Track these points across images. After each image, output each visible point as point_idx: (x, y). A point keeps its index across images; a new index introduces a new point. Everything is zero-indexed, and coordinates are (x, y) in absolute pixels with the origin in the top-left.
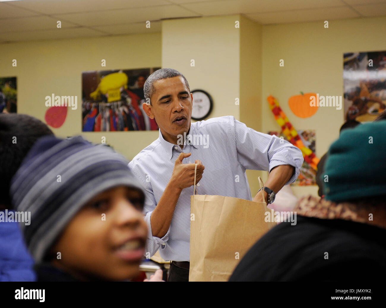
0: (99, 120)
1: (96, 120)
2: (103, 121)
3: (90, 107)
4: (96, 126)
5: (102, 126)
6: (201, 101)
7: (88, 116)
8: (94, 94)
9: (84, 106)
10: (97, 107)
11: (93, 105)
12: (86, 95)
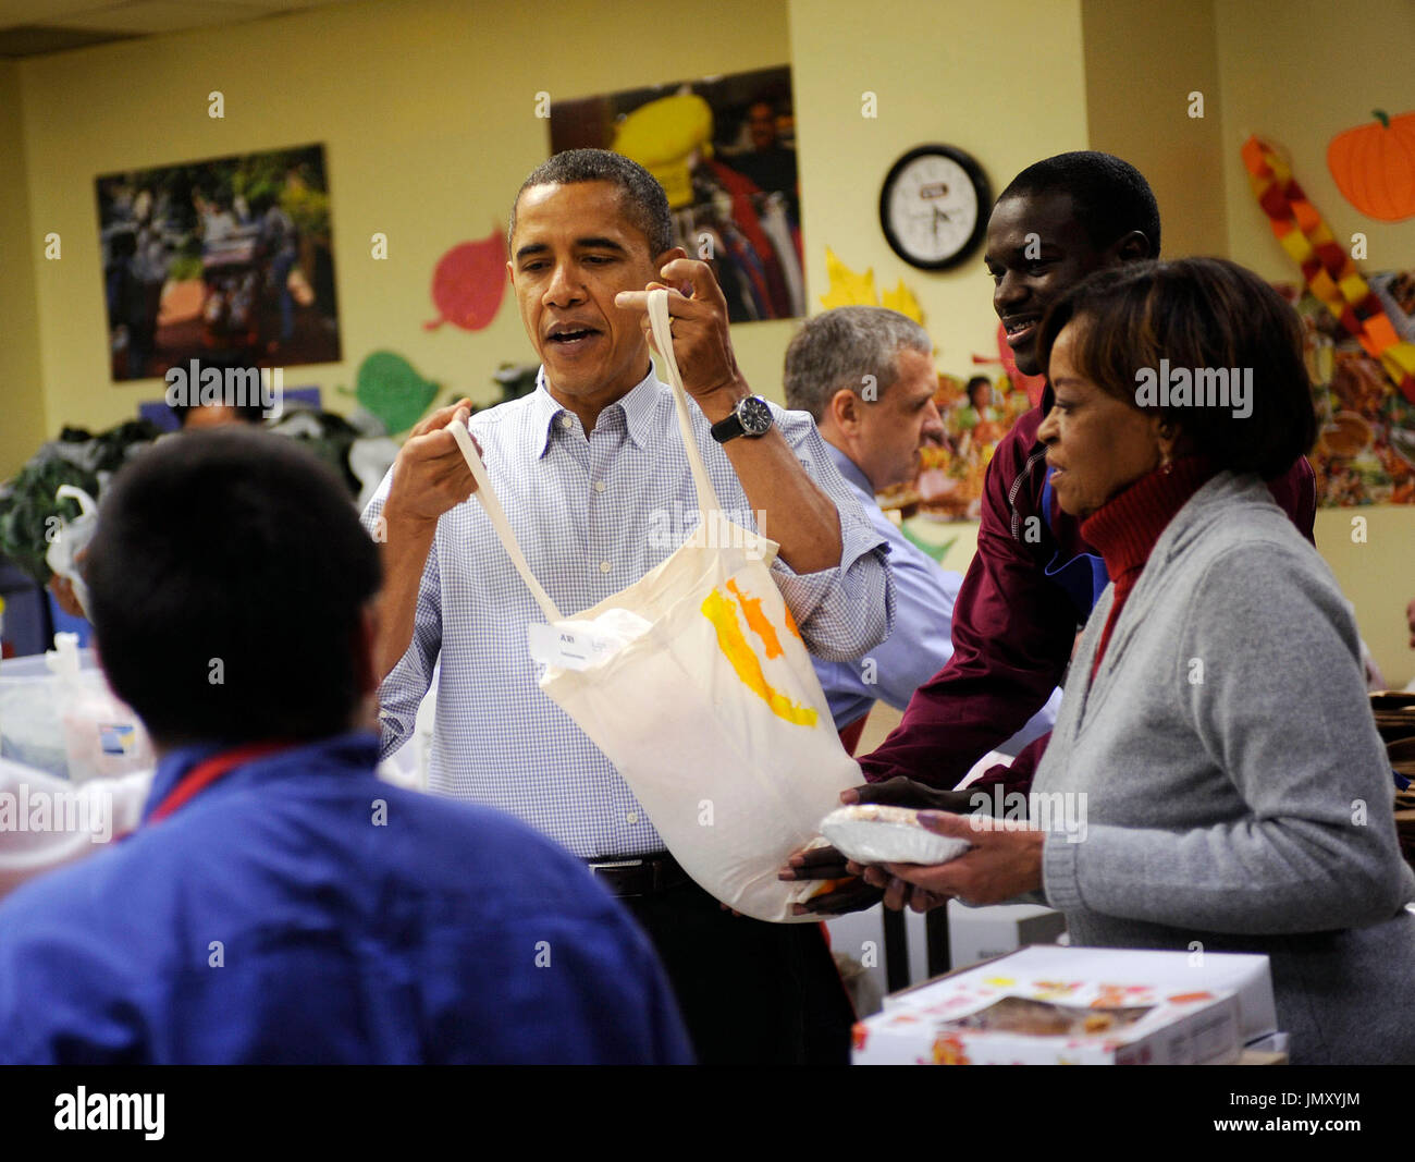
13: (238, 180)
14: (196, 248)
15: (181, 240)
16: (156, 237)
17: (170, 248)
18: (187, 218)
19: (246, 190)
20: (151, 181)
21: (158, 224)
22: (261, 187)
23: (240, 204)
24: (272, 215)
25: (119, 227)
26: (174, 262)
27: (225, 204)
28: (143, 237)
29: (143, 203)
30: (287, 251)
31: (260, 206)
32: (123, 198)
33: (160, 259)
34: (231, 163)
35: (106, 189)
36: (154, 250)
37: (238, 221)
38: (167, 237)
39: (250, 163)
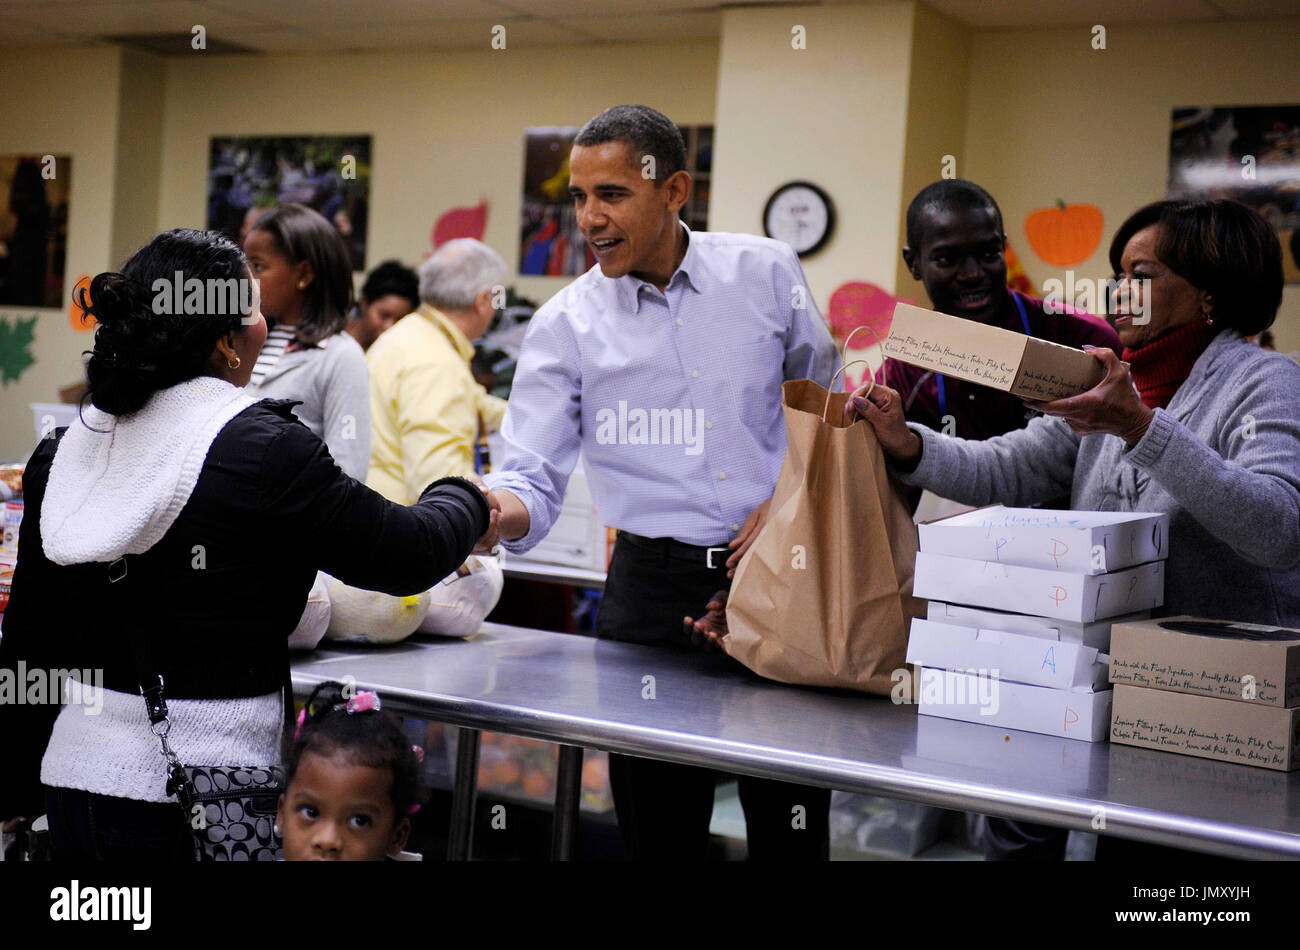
0: (561, 250)
1: (554, 248)
2: (569, 251)
3: (541, 216)
4: (554, 264)
5: (567, 264)
6: (805, 209)
7: (533, 238)
8: (551, 186)
9: (526, 213)
10: (557, 217)
11: (549, 210)
12: (532, 187)
13: (310, 150)
14: (275, 189)
15: (265, 183)
16: (247, 179)
17: (256, 188)
18: (271, 170)
19: (315, 157)
20: (251, 144)
21: (251, 171)
22: (325, 157)
23: (309, 166)
24: (330, 175)
25: (222, 171)
26: (258, 196)
27: (298, 164)
28: (238, 178)
29: (241, 158)
30: (337, 198)
31: (323, 168)
32: (228, 153)
33: (249, 193)
34: (306, 140)
35: (217, 146)
36: (245, 187)
37: (306, 176)
38: (254, 180)
39: (320, 141)
